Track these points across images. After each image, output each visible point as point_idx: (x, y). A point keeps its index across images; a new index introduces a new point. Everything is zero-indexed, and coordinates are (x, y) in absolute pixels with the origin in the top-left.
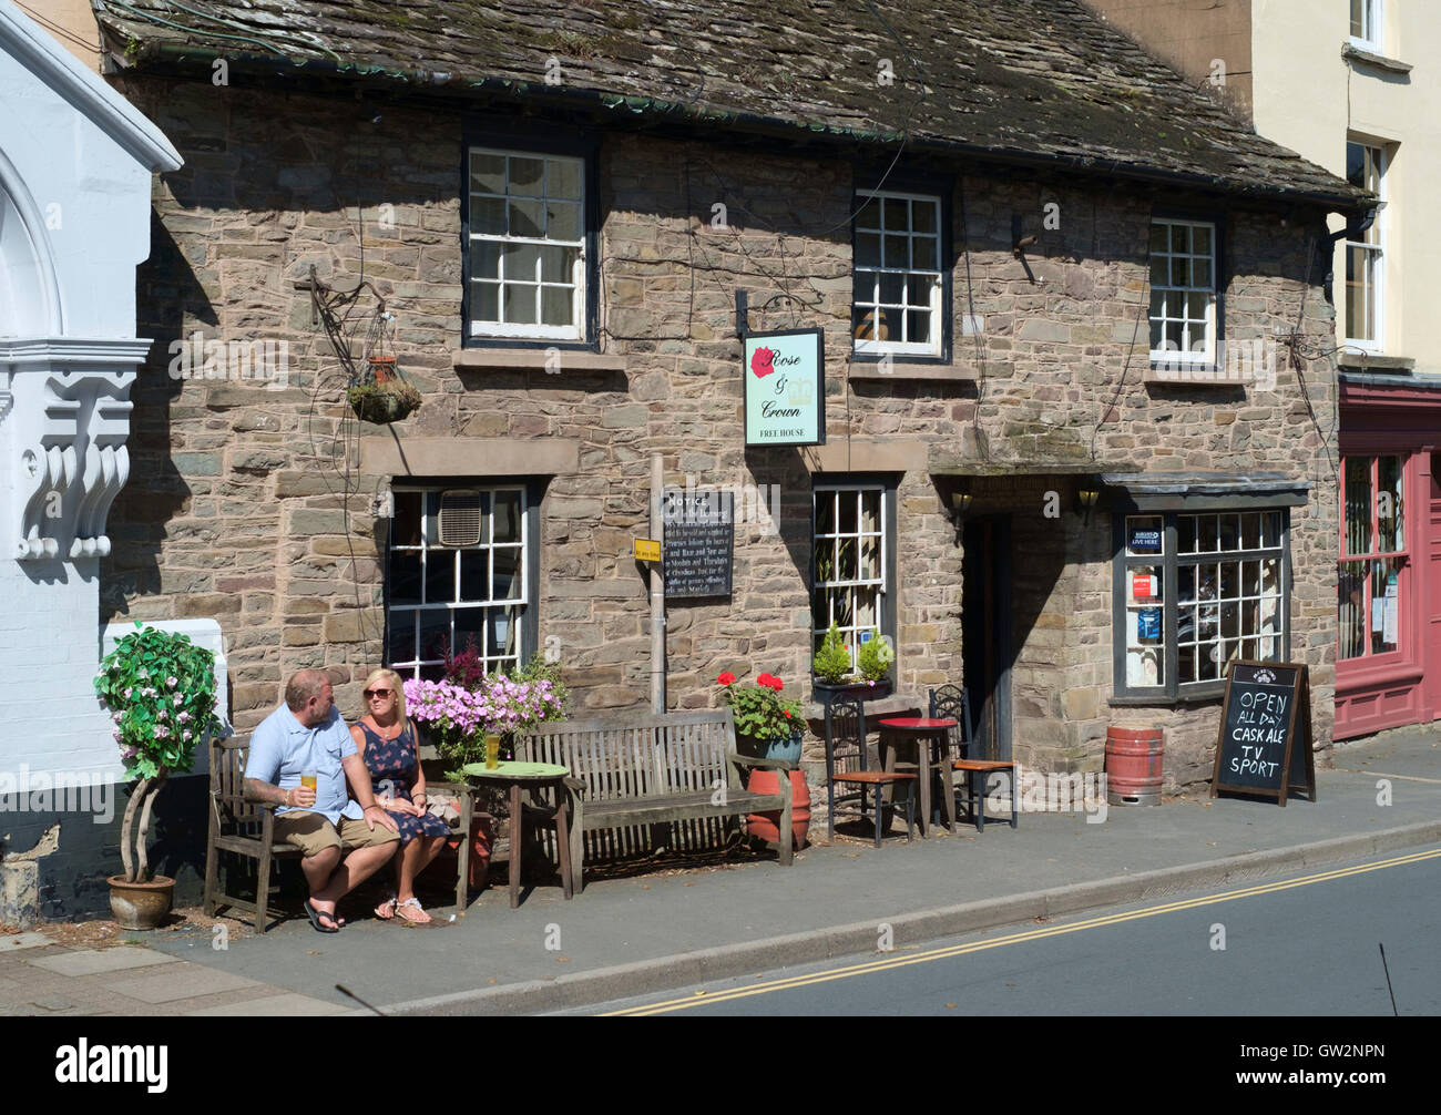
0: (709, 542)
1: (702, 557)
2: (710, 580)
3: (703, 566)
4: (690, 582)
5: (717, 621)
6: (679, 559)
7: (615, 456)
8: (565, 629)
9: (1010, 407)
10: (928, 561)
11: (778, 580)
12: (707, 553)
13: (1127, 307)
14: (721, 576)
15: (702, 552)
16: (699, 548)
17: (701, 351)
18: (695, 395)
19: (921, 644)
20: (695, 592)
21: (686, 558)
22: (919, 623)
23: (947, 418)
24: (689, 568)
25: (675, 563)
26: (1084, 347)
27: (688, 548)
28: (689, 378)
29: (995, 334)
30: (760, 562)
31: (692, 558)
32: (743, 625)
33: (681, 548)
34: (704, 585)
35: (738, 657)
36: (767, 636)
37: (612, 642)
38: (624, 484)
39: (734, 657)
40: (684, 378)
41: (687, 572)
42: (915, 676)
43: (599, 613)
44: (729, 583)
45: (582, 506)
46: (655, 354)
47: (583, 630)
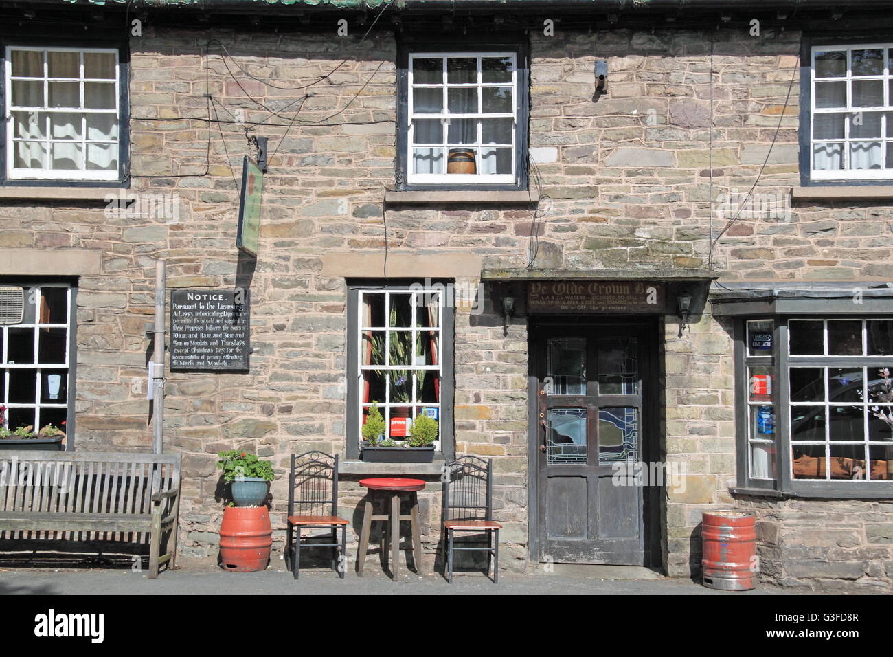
0: (225, 328)
1: (219, 339)
2: (228, 357)
3: (220, 346)
4: (208, 358)
5: (241, 389)
6: (198, 340)
7: (137, 263)
8: (93, 387)
9: (594, 224)
10: (483, 353)
11: (305, 361)
12: (223, 336)
13: (761, 131)
14: (238, 354)
15: (220, 335)
16: (216, 332)
17: (220, 184)
18: (215, 217)
19: (476, 422)
20: (215, 366)
21: (203, 340)
22: (471, 404)
23: (510, 234)
24: (207, 347)
25: (194, 343)
26: (698, 170)
27: (205, 332)
28: (209, 205)
29: (573, 162)
30: (284, 345)
31: (209, 340)
32: (268, 393)
33: (199, 332)
34: (222, 361)
35: (264, 418)
36: (293, 403)
37: (137, 399)
38: (147, 283)
39: (258, 417)
40: (202, 205)
41: (205, 350)
42: (465, 447)
43: (124, 377)
44: (247, 361)
45: (105, 297)
46: (175, 188)
47: (109, 388)
